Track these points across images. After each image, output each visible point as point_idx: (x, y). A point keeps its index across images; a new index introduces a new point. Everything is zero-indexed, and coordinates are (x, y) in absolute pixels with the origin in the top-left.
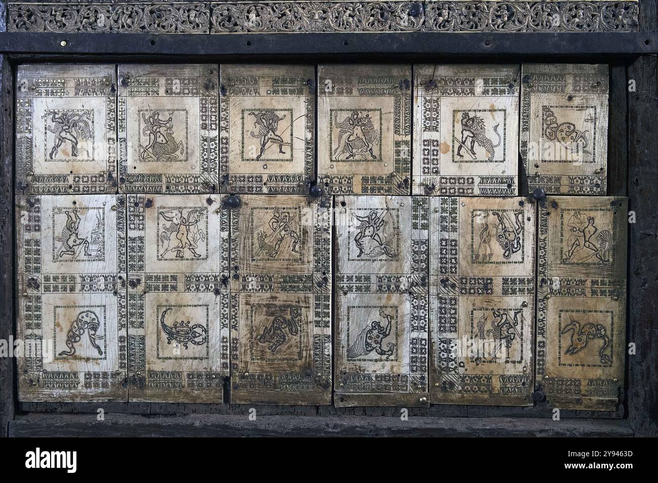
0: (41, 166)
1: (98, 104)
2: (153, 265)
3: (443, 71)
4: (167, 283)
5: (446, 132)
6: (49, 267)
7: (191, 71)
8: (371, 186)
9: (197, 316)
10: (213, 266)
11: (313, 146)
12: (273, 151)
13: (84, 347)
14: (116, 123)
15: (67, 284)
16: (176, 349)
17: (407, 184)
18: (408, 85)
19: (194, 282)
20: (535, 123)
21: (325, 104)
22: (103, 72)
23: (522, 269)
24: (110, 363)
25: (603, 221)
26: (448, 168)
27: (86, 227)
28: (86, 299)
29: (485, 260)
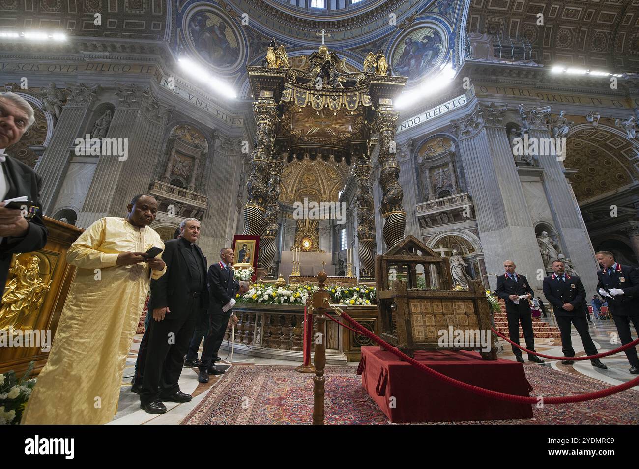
0: (413, 311)
1: (418, 304)
2: (427, 324)
3: (455, 300)
4: (429, 326)
5: (457, 307)
6: (415, 324)
7: (428, 300)
8: (450, 314)
9: (433, 330)
10: (434, 324)
11: (443, 309)
12: (438, 310)
13: (420, 334)
14: (421, 306)
15: (417, 326)
16: (430, 334)
17: (453, 314)
18: (452, 302)
19: (432, 326)
20: (466, 306)
21: (443, 304)
22: (418, 300)
23: (467, 324)
24: (423, 336)
25: (475, 318)
26: (458, 312)
27: (419, 319)
28: (420, 328)
29: (463, 323)
